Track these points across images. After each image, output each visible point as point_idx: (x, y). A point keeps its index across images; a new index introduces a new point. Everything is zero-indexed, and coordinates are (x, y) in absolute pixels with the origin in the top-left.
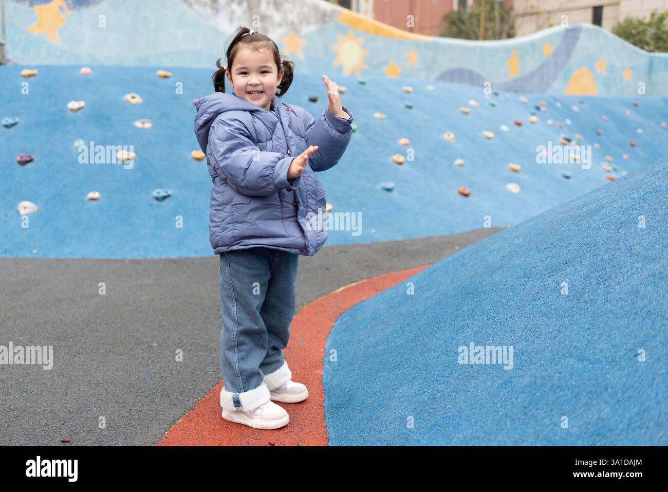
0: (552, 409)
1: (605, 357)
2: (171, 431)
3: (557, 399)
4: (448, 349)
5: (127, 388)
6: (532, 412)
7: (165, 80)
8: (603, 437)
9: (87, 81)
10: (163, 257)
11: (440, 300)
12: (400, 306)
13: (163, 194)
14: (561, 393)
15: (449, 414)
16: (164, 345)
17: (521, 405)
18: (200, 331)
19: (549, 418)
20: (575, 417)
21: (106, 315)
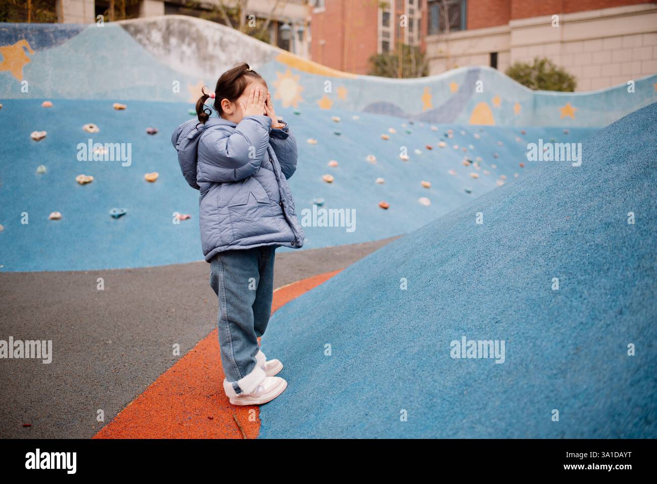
0: (434, 370)
1: (474, 326)
2: (123, 413)
3: (438, 361)
4: (359, 331)
5: (84, 379)
6: (419, 373)
7: (121, 112)
8: (469, 386)
9: (49, 113)
10: (119, 268)
11: (356, 292)
12: (323, 300)
13: (118, 212)
14: (441, 357)
15: (356, 382)
16: (118, 342)
17: (411, 369)
18: (151, 329)
19: (431, 376)
20: (450, 374)
21: (66, 319)
